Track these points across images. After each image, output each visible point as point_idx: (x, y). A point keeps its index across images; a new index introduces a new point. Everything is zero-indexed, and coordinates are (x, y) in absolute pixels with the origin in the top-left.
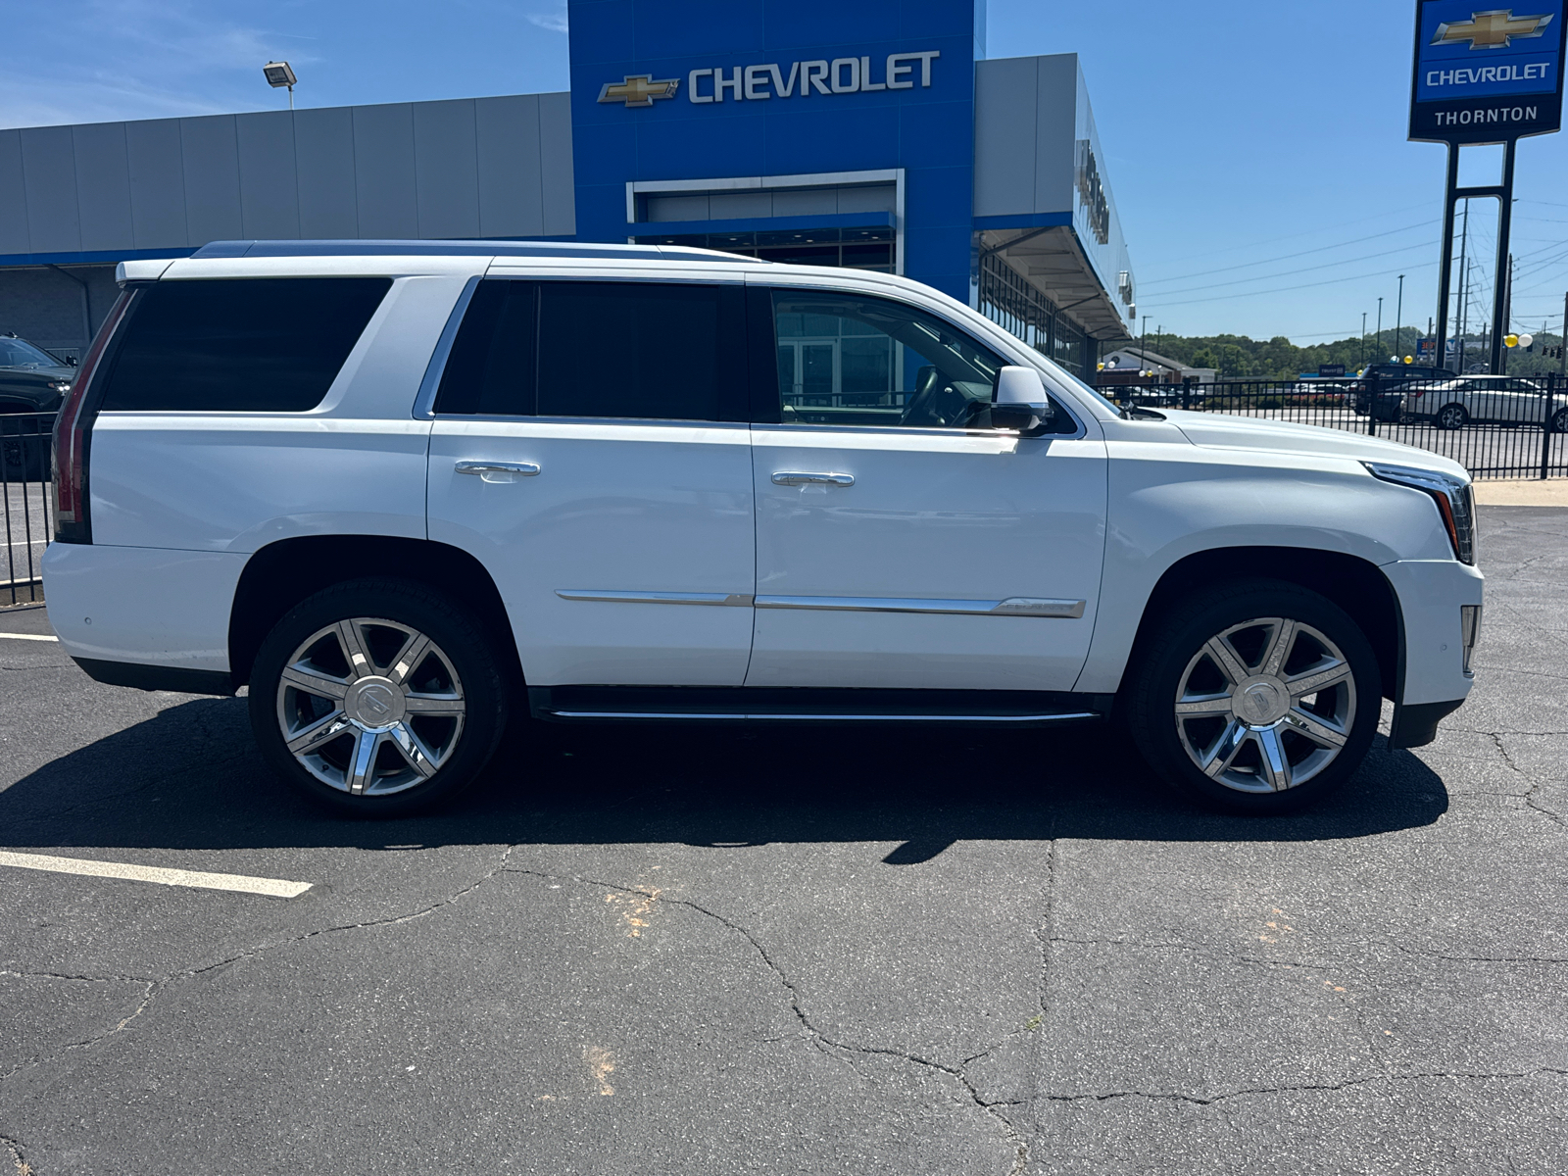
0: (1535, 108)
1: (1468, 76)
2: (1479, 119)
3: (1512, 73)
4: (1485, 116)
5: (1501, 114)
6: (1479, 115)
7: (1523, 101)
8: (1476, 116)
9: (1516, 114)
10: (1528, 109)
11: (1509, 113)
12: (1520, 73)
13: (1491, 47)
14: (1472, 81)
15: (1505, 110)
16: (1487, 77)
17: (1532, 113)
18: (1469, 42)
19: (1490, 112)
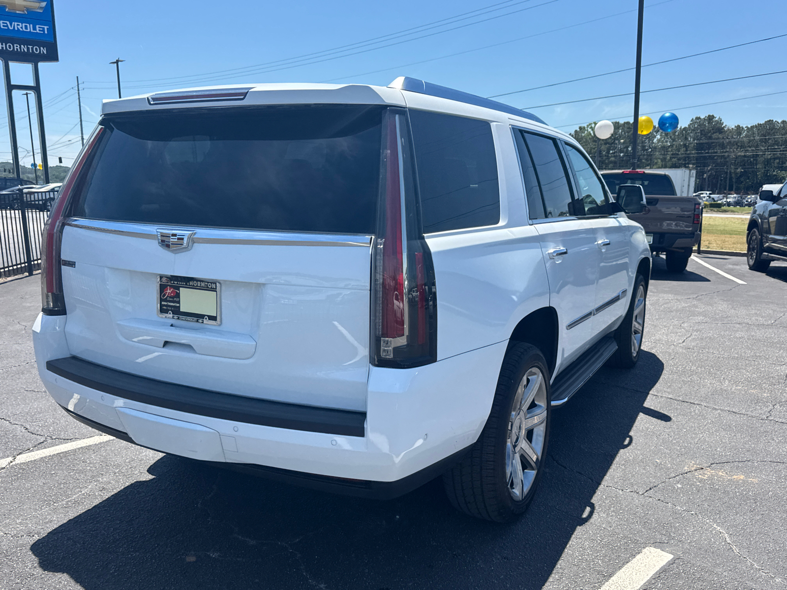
0: (45, 48)
1: (7, 25)
2: (17, 49)
3: (30, 28)
4: (20, 48)
5: (28, 49)
6: (17, 47)
7: (40, 44)
8: (15, 48)
9: (37, 50)
10: (42, 48)
11: (32, 49)
12: (34, 29)
13: (17, 12)
14: (10, 28)
15: (30, 47)
16: (18, 28)
17: (44, 50)
18: (5, 7)
19: (22, 46)
